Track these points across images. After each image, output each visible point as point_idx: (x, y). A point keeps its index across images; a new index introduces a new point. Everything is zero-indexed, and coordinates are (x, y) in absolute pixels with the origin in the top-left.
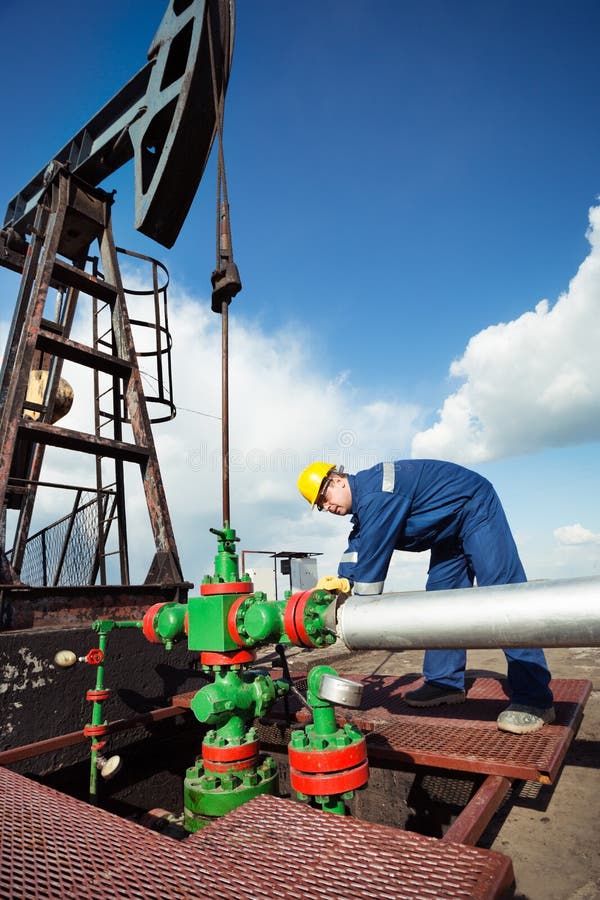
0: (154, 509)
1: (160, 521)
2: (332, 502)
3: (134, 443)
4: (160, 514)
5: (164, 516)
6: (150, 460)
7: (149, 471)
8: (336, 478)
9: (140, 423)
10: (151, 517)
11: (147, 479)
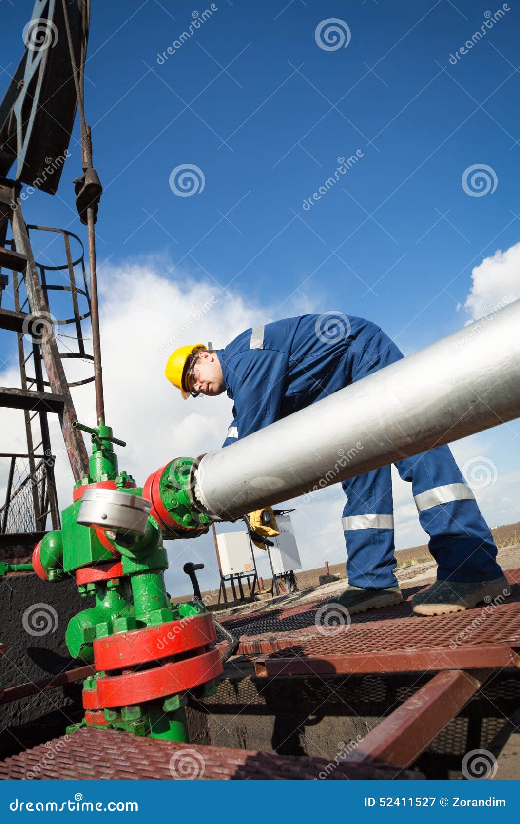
0: (73, 455)
1: (79, 466)
2: (202, 379)
3: (51, 393)
4: (78, 459)
5: (82, 460)
6: (65, 407)
7: (66, 417)
8: (202, 355)
9: (55, 372)
10: (71, 464)
11: (65, 426)
